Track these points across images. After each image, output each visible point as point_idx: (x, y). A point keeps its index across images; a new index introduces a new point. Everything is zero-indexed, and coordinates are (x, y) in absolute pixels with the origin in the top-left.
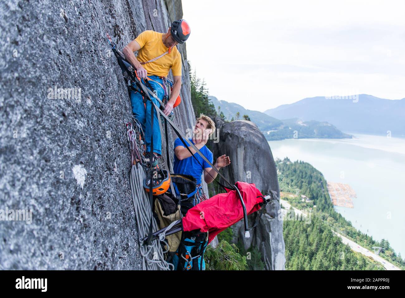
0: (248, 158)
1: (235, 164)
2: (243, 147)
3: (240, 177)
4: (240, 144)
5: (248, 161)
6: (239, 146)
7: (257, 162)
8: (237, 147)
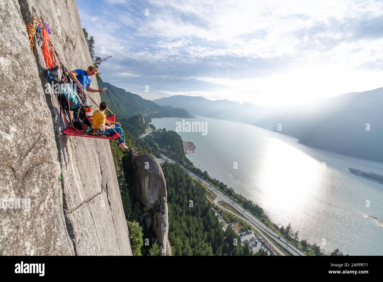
0: (151, 182)
1: (144, 185)
2: (149, 176)
3: (146, 192)
4: (147, 174)
5: (151, 183)
6: (146, 176)
7: (156, 183)
8: (145, 176)
